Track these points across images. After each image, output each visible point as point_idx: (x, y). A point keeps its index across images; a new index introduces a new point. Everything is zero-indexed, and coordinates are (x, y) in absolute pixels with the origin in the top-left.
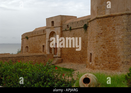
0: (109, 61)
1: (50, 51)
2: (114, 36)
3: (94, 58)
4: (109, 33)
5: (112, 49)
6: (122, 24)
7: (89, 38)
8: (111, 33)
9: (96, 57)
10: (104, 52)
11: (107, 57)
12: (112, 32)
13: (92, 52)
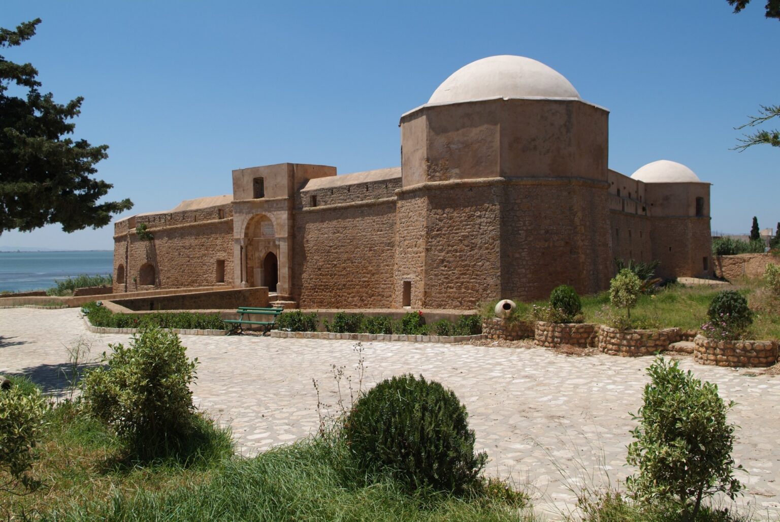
0: (460, 299)
1: (247, 281)
2: (472, 236)
3: (421, 296)
4: (459, 229)
5: (468, 270)
6: (491, 207)
7: (398, 238)
8: (465, 229)
9: (427, 290)
10: (447, 278)
11: (454, 290)
12: (467, 225)
13: (411, 277)
